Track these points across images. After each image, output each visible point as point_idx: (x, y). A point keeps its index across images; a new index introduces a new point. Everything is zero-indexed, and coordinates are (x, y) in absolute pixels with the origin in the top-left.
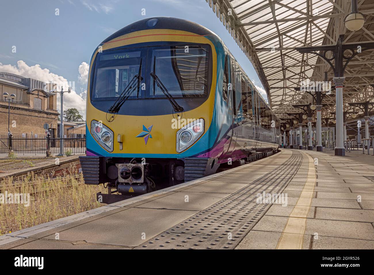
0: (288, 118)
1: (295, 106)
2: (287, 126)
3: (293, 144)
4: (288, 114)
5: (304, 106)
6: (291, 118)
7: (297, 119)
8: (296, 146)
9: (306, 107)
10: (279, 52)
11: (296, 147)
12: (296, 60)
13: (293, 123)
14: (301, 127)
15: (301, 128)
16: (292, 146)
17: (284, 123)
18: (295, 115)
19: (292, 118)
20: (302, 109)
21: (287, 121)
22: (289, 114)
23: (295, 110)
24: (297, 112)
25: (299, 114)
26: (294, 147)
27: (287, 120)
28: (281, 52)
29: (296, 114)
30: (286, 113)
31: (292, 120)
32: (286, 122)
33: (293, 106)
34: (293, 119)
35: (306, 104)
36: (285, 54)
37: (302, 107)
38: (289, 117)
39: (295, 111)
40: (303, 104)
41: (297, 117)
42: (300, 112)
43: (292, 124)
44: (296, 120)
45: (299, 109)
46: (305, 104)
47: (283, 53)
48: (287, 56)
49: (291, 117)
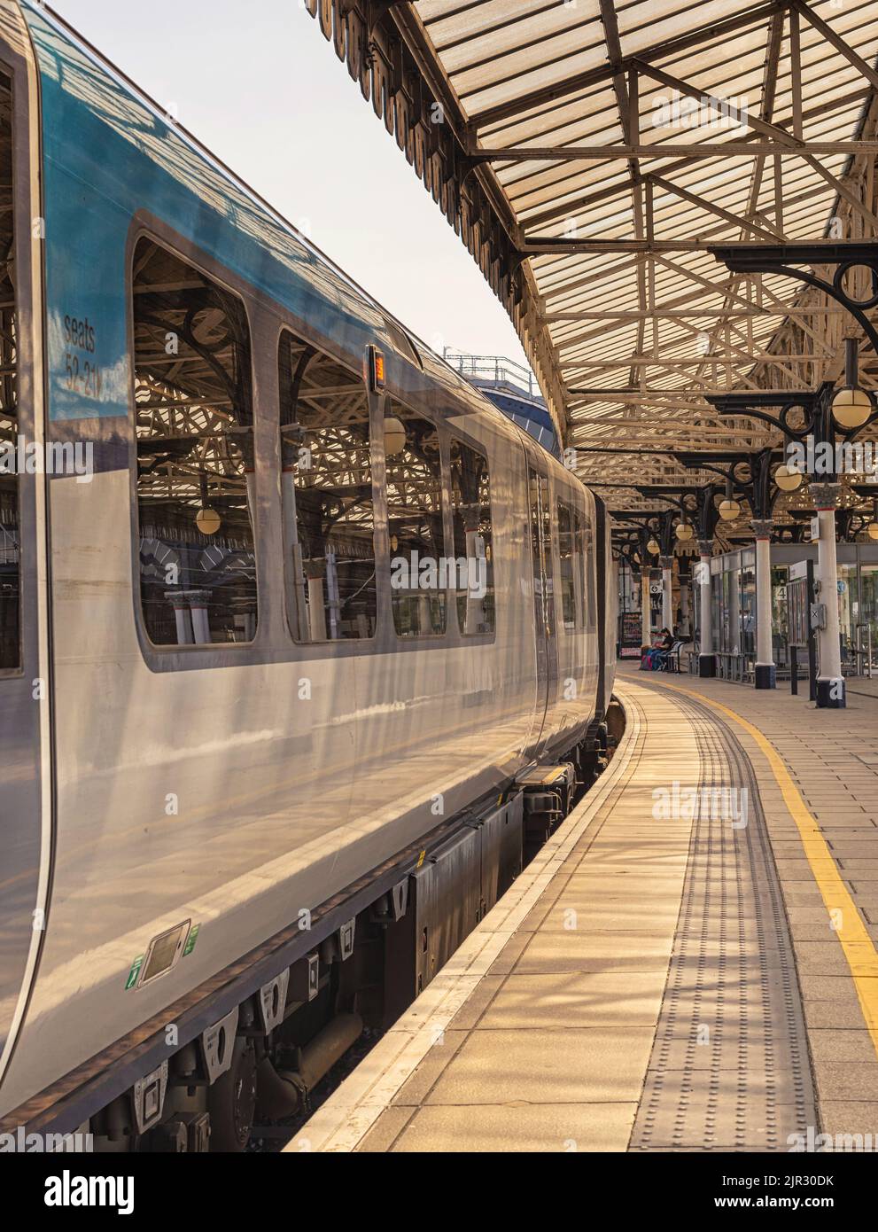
0: (687, 484)
1: (728, 404)
2: (682, 531)
3: (714, 649)
4: (679, 456)
5: (786, 401)
6: (703, 483)
7: (739, 487)
8: (734, 663)
9: (798, 410)
10: (623, 163)
11: (734, 672)
12: (710, 207)
13: (714, 516)
14: (768, 542)
15: (763, 547)
16: (713, 659)
17: (660, 515)
18: (726, 466)
19: (712, 485)
20: (770, 420)
21: (682, 504)
22: (692, 460)
23: (725, 432)
24: (740, 446)
25: (753, 455)
26: (721, 664)
27: (676, 498)
28: (634, 166)
29: (734, 458)
30: (670, 453)
31: (708, 496)
32: (673, 506)
33: (710, 399)
34: (717, 490)
35: (797, 386)
36: (653, 178)
37: (775, 412)
38: (690, 478)
39: (729, 441)
40: (776, 390)
41: (742, 478)
42: (758, 445)
43: (707, 521)
44: (736, 496)
45: (754, 420)
46: (792, 391)
47: (643, 170)
48: (666, 185)
49: (703, 478)
